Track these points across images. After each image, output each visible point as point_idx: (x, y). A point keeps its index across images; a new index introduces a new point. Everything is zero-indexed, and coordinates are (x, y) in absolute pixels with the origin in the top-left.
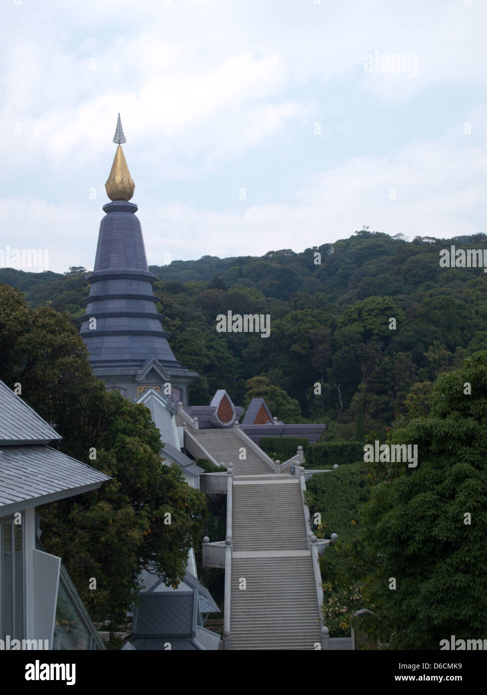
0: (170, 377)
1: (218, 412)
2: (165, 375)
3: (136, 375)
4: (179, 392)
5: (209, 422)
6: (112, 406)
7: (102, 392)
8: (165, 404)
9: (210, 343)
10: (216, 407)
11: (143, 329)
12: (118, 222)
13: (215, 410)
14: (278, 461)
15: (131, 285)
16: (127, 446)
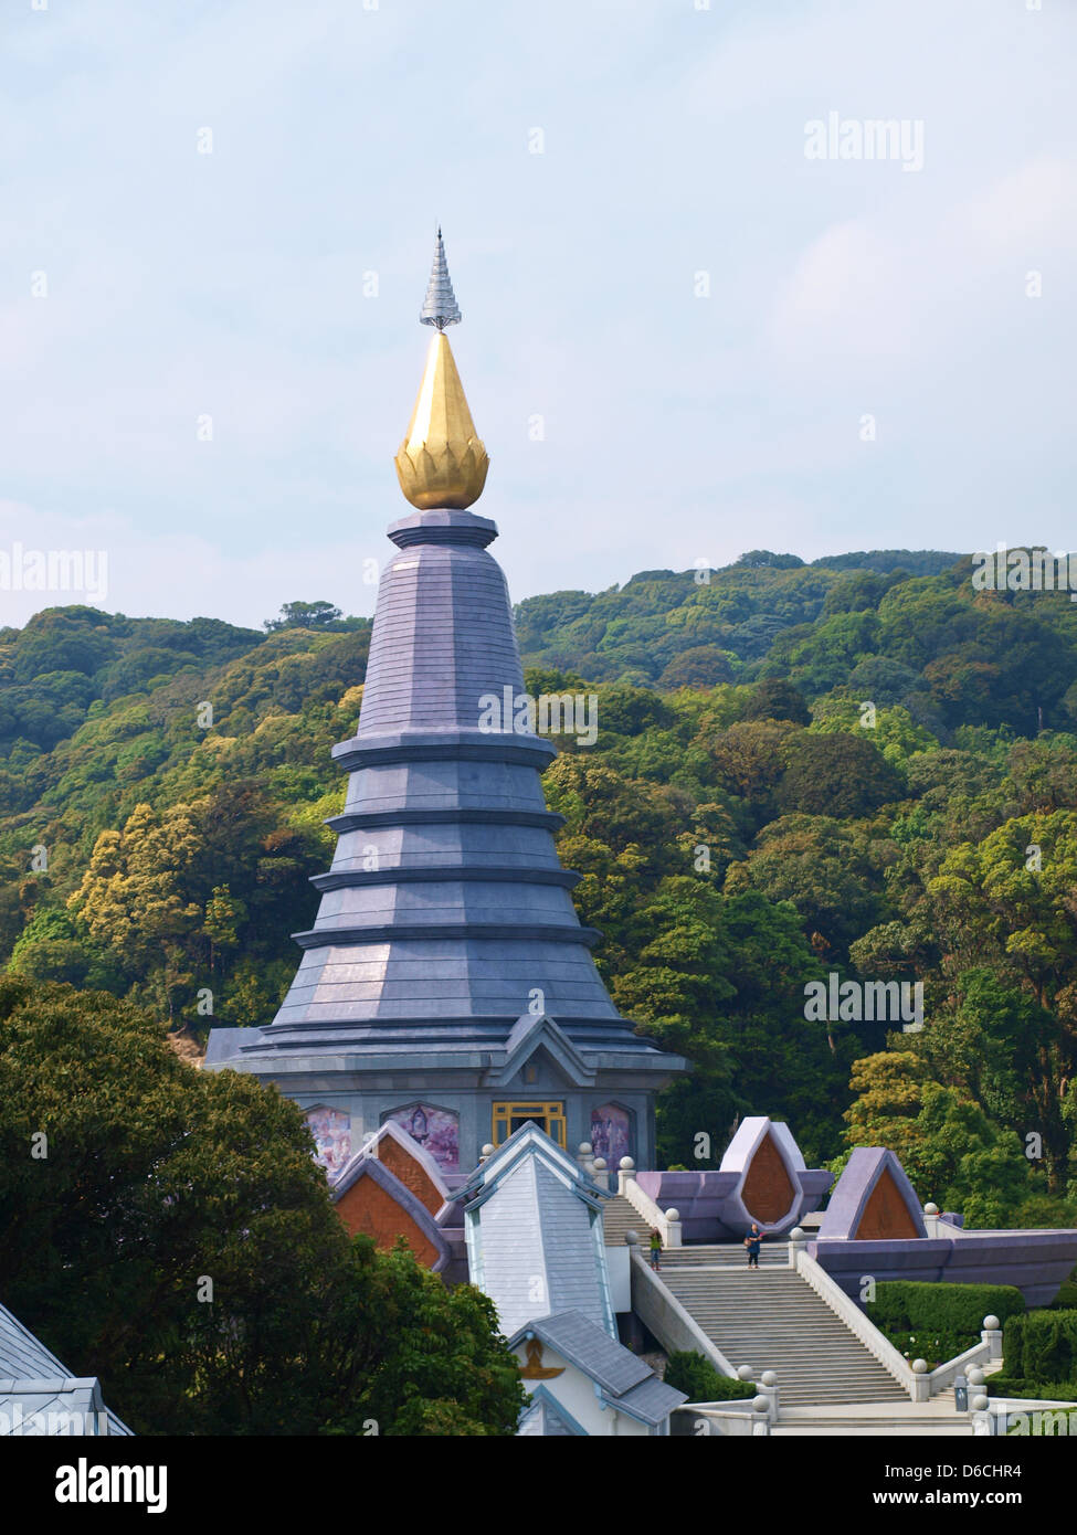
0: (594, 1074)
1: (744, 1189)
2: (581, 1067)
3: (488, 1068)
4: (624, 1119)
5: (718, 1219)
6: (392, 1306)
7: (367, 1268)
8: (572, 1179)
9: (743, 916)
10: (738, 1174)
11: (511, 919)
12: (435, 579)
13: (735, 1185)
14: (919, 1363)
15: (475, 778)
16: (426, 1427)
